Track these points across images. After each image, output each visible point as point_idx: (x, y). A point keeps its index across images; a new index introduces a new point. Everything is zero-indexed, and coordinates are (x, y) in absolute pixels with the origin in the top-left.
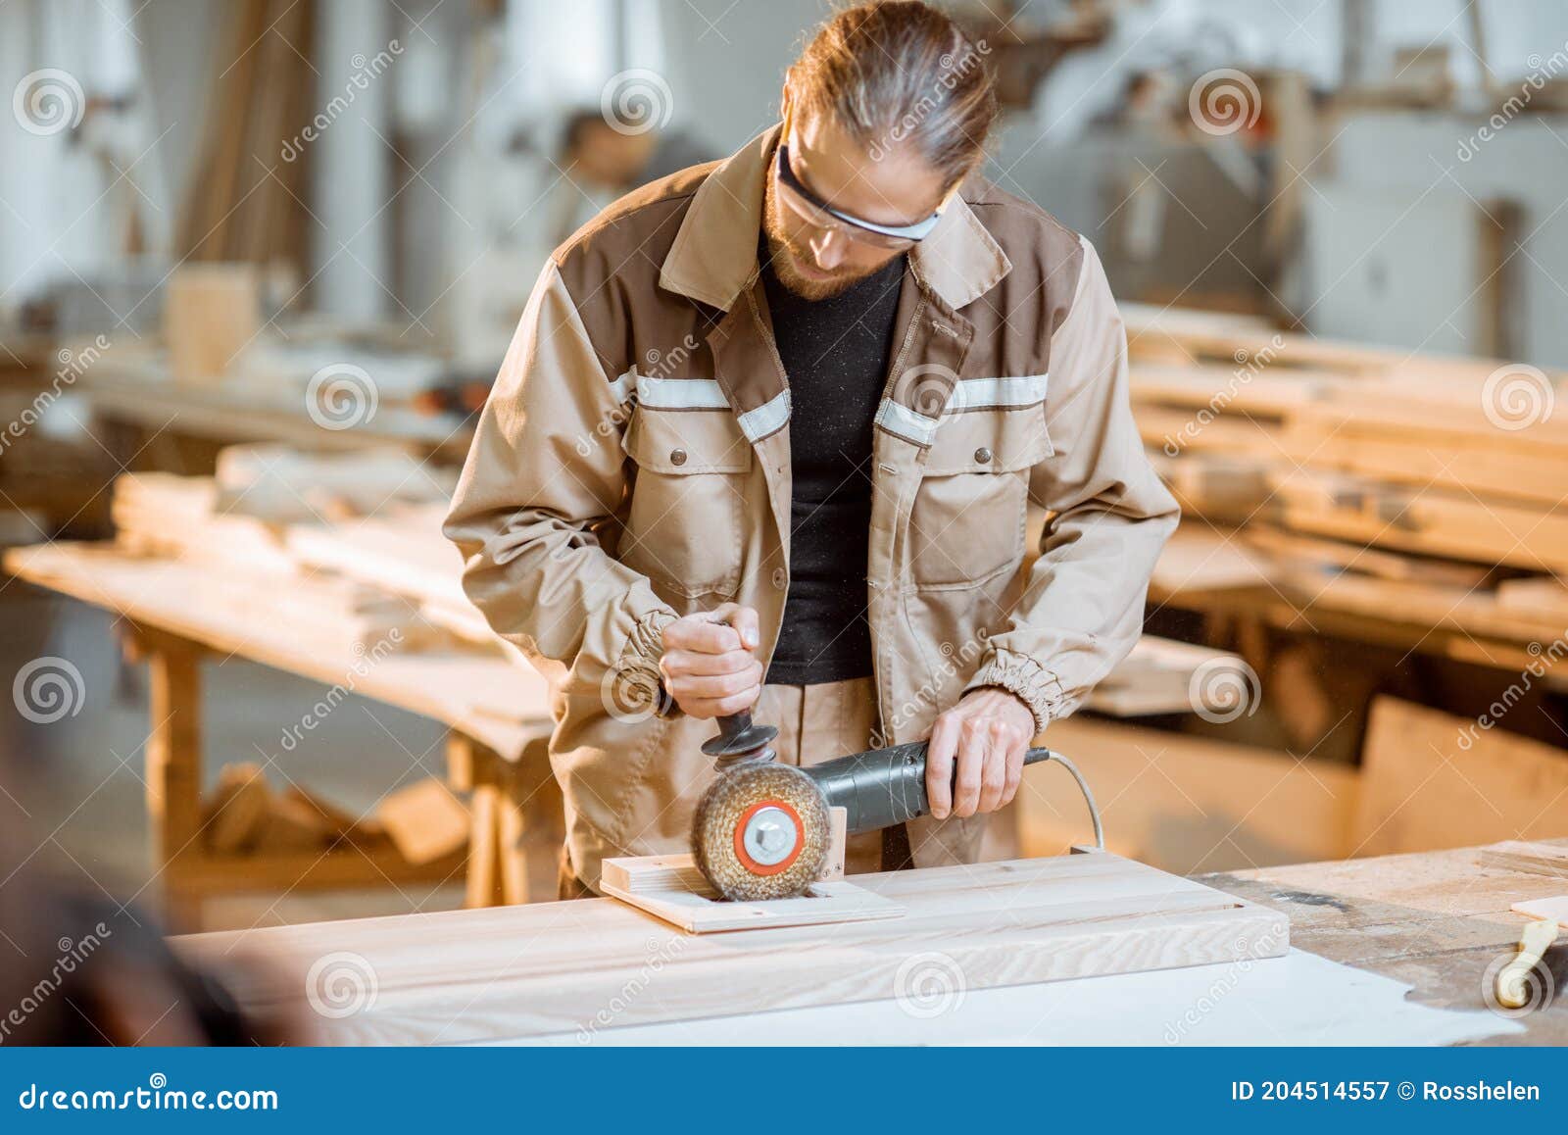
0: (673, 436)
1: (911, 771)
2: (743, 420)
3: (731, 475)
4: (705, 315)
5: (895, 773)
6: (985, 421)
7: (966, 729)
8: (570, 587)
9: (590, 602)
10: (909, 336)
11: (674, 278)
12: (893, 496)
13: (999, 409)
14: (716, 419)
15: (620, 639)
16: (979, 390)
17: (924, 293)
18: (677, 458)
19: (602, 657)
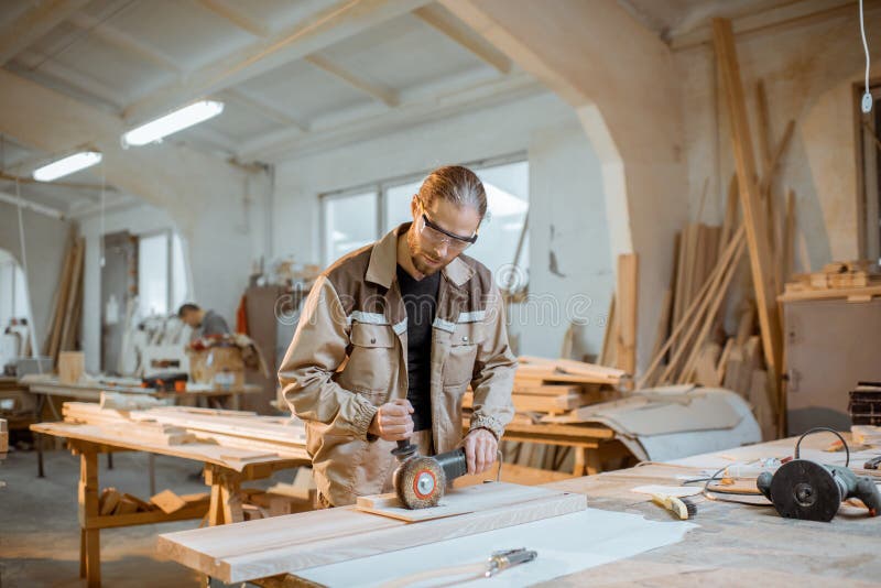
0: (372, 333)
1: (461, 458)
2: (394, 328)
3: (388, 348)
4: (382, 290)
5: (456, 459)
6: (466, 327)
7: (478, 441)
8: (331, 394)
9: (340, 400)
10: (444, 296)
11: (371, 277)
12: (442, 351)
13: (470, 323)
14: (384, 328)
15: (354, 411)
16: (464, 317)
17: (448, 281)
18: (373, 342)
19: (346, 417)
